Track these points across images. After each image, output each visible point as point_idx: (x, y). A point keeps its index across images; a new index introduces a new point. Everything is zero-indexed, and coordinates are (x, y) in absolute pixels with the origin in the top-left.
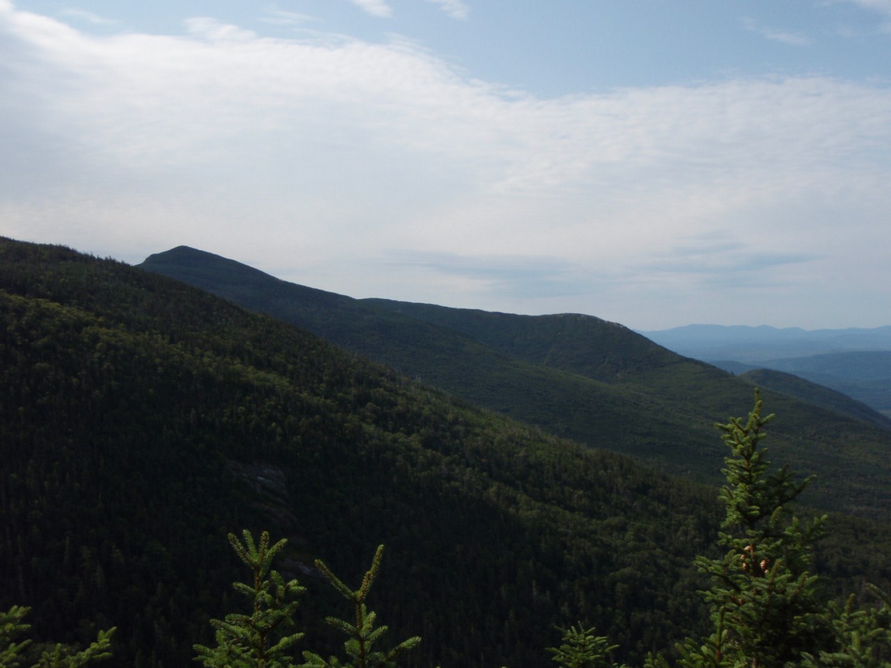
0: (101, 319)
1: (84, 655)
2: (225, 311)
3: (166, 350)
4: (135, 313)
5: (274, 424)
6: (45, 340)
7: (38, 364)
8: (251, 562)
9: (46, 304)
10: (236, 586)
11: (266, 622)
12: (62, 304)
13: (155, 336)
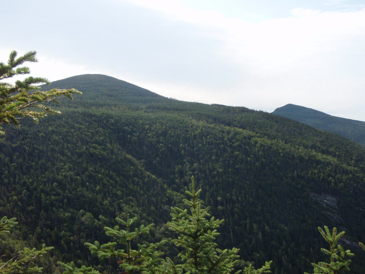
0: (258, 135)
1: (260, 270)
2: (308, 130)
3: (284, 146)
4: (271, 132)
5: (330, 178)
6: (238, 143)
7: (235, 153)
8: (328, 240)
9: (237, 129)
10: (322, 250)
11: (337, 267)
12: (243, 129)
13: (279, 141)
